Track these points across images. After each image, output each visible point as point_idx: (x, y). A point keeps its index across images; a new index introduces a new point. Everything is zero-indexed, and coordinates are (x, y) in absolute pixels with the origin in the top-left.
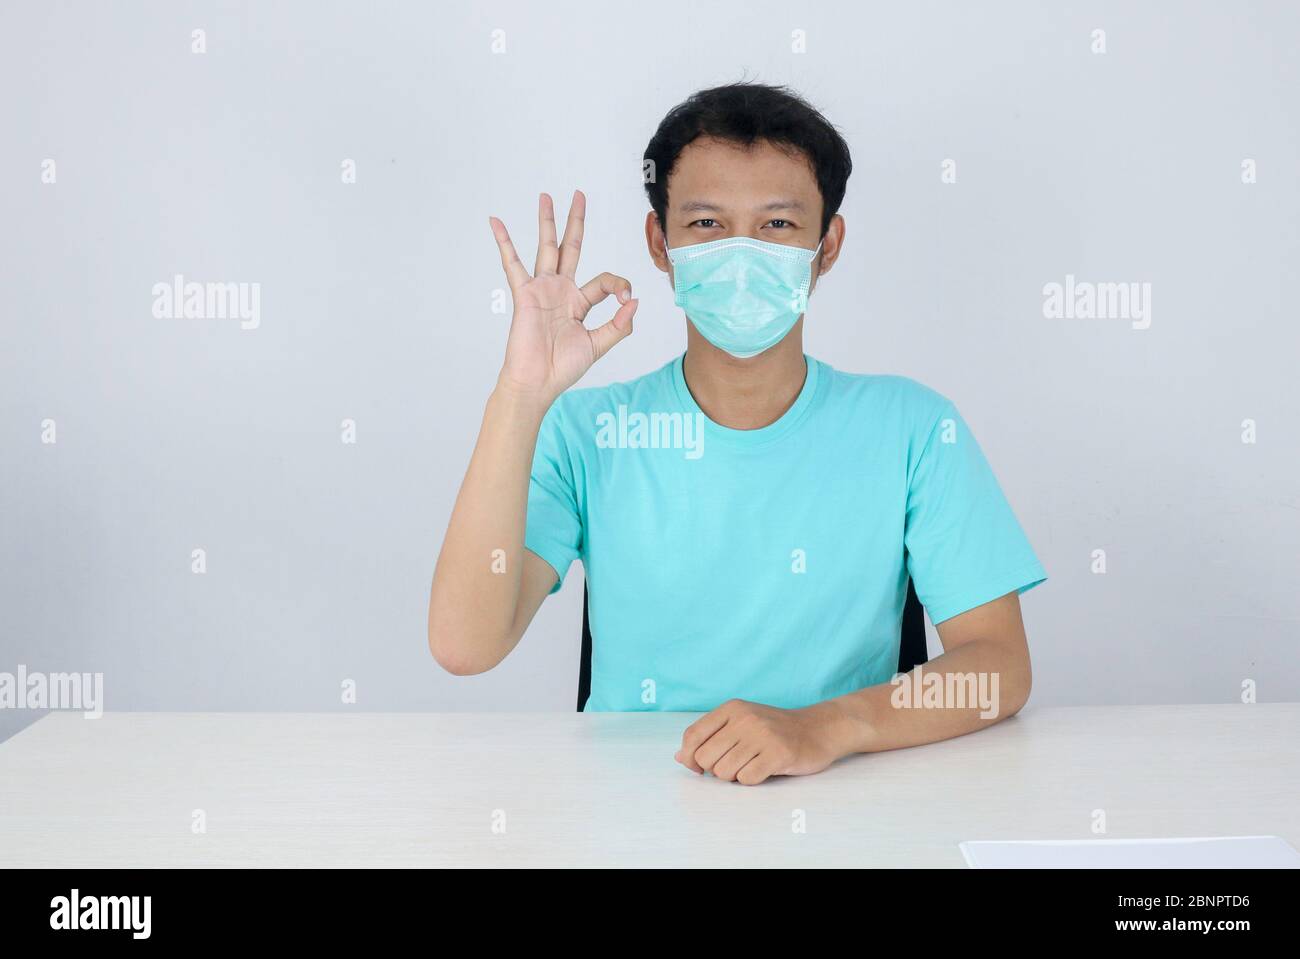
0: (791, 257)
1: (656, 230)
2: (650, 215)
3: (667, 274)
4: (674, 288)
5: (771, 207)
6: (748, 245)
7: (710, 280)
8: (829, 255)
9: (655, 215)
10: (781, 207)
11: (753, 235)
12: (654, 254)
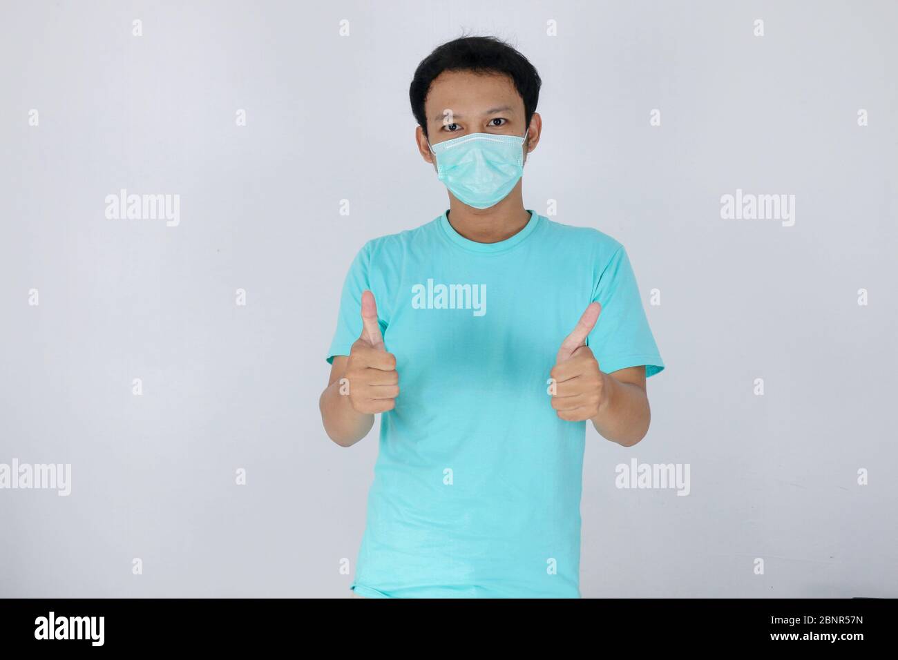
0: (510, 142)
1: (423, 138)
2: (417, 129)
3: (432, 164)
4: (437, 171)
5: (491, 112)
6: (481, 138)
7: (461, 162)
8: (534, 139)
9: (421, 129)
10: (497, 111)
11: (483, 131)
12: (423, 154)
